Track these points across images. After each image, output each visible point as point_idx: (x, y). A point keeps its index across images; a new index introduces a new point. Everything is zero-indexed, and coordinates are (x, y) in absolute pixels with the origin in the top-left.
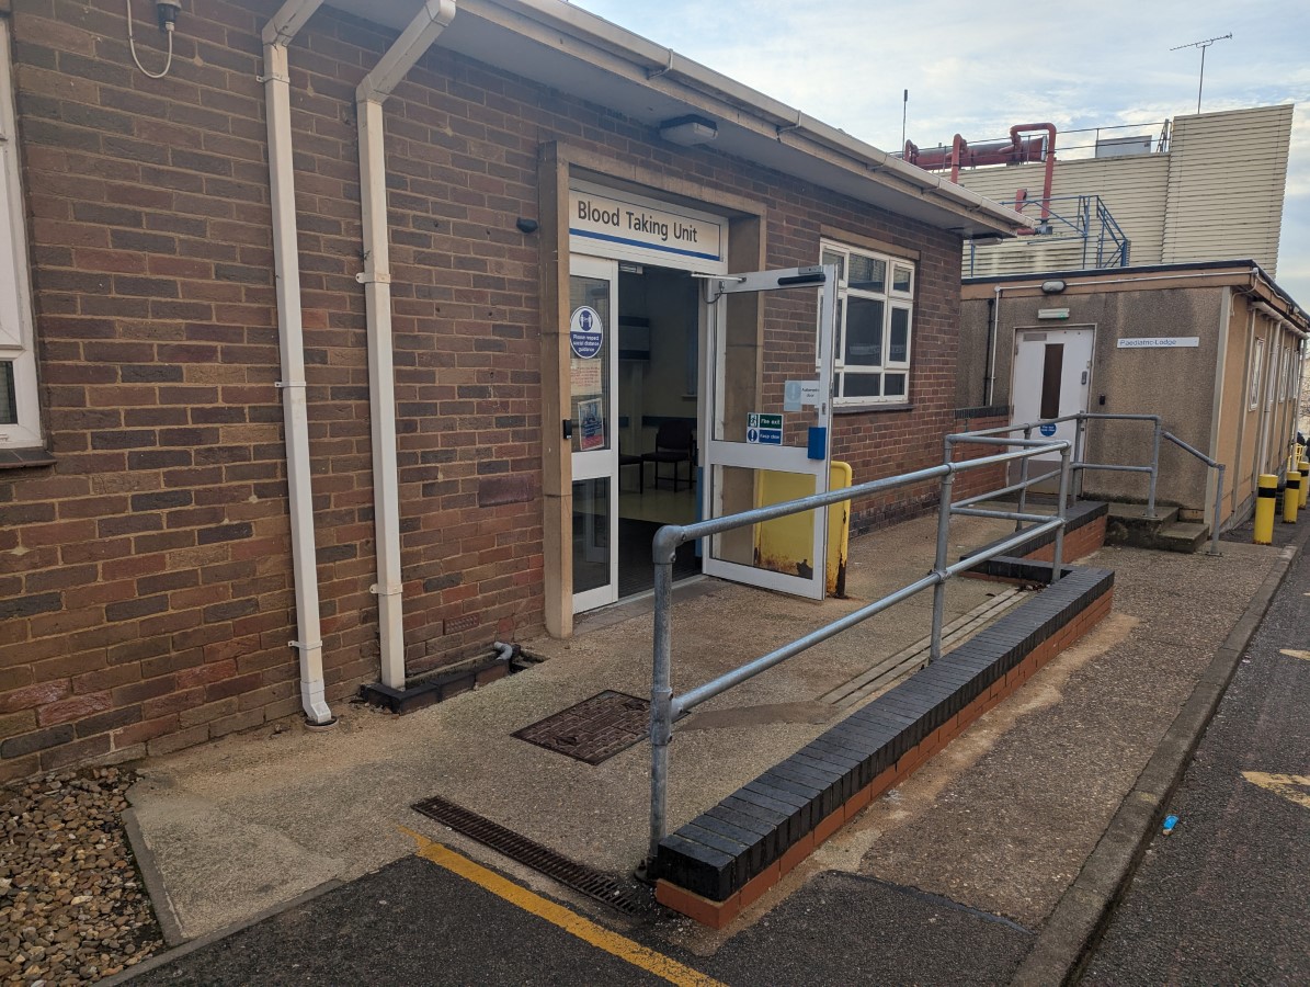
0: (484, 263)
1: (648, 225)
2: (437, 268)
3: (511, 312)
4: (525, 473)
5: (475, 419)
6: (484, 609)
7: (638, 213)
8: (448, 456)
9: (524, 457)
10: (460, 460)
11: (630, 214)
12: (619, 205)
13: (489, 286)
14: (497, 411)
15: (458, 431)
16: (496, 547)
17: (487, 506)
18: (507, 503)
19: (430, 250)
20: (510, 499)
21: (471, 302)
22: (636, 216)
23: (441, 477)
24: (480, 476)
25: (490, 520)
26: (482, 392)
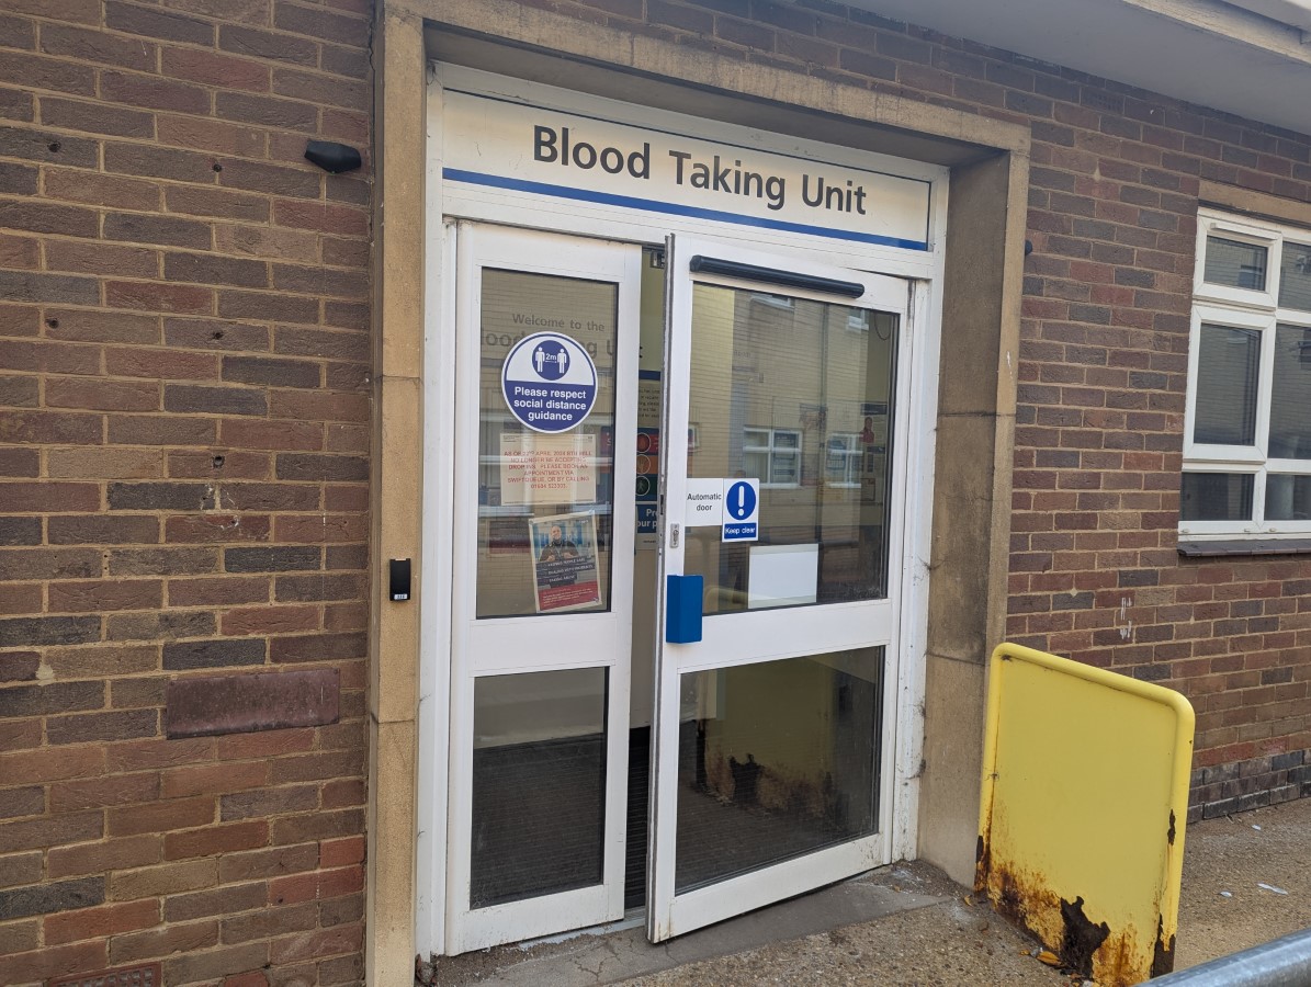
0: (204, 230)
1: (730, 180)
2: (52, 236)
3: (280, 334)
4: (314, 668)
5: (163, 551)
6: (177, 954)
7: (702, 155)
8: (74, 631)
9: (313, 632)
10: (110, 637)
11: (680, 157)
12: (648, 137)
13: (216, 278)
14: (228, 536)
15: (106, 577)
16: (217, 823)
17: (190, 736)
18: (255, 729)
19: (32, 199)
20: (263, 721)
21: (158, 308)
22: (696, 159)
23: (45, 675)
24: (174, 675)
25: (200, 765)
26: (187, 497)
